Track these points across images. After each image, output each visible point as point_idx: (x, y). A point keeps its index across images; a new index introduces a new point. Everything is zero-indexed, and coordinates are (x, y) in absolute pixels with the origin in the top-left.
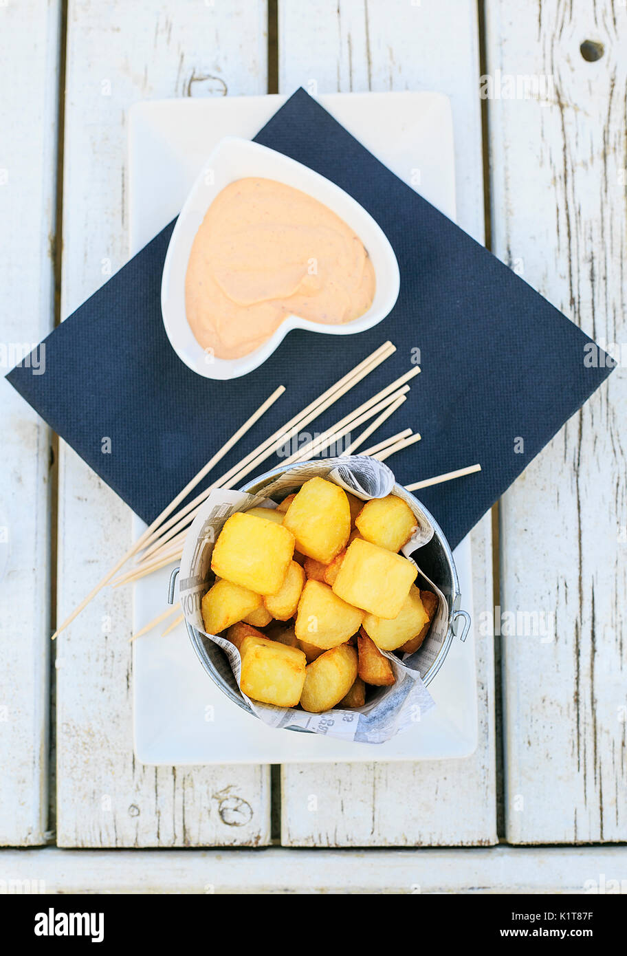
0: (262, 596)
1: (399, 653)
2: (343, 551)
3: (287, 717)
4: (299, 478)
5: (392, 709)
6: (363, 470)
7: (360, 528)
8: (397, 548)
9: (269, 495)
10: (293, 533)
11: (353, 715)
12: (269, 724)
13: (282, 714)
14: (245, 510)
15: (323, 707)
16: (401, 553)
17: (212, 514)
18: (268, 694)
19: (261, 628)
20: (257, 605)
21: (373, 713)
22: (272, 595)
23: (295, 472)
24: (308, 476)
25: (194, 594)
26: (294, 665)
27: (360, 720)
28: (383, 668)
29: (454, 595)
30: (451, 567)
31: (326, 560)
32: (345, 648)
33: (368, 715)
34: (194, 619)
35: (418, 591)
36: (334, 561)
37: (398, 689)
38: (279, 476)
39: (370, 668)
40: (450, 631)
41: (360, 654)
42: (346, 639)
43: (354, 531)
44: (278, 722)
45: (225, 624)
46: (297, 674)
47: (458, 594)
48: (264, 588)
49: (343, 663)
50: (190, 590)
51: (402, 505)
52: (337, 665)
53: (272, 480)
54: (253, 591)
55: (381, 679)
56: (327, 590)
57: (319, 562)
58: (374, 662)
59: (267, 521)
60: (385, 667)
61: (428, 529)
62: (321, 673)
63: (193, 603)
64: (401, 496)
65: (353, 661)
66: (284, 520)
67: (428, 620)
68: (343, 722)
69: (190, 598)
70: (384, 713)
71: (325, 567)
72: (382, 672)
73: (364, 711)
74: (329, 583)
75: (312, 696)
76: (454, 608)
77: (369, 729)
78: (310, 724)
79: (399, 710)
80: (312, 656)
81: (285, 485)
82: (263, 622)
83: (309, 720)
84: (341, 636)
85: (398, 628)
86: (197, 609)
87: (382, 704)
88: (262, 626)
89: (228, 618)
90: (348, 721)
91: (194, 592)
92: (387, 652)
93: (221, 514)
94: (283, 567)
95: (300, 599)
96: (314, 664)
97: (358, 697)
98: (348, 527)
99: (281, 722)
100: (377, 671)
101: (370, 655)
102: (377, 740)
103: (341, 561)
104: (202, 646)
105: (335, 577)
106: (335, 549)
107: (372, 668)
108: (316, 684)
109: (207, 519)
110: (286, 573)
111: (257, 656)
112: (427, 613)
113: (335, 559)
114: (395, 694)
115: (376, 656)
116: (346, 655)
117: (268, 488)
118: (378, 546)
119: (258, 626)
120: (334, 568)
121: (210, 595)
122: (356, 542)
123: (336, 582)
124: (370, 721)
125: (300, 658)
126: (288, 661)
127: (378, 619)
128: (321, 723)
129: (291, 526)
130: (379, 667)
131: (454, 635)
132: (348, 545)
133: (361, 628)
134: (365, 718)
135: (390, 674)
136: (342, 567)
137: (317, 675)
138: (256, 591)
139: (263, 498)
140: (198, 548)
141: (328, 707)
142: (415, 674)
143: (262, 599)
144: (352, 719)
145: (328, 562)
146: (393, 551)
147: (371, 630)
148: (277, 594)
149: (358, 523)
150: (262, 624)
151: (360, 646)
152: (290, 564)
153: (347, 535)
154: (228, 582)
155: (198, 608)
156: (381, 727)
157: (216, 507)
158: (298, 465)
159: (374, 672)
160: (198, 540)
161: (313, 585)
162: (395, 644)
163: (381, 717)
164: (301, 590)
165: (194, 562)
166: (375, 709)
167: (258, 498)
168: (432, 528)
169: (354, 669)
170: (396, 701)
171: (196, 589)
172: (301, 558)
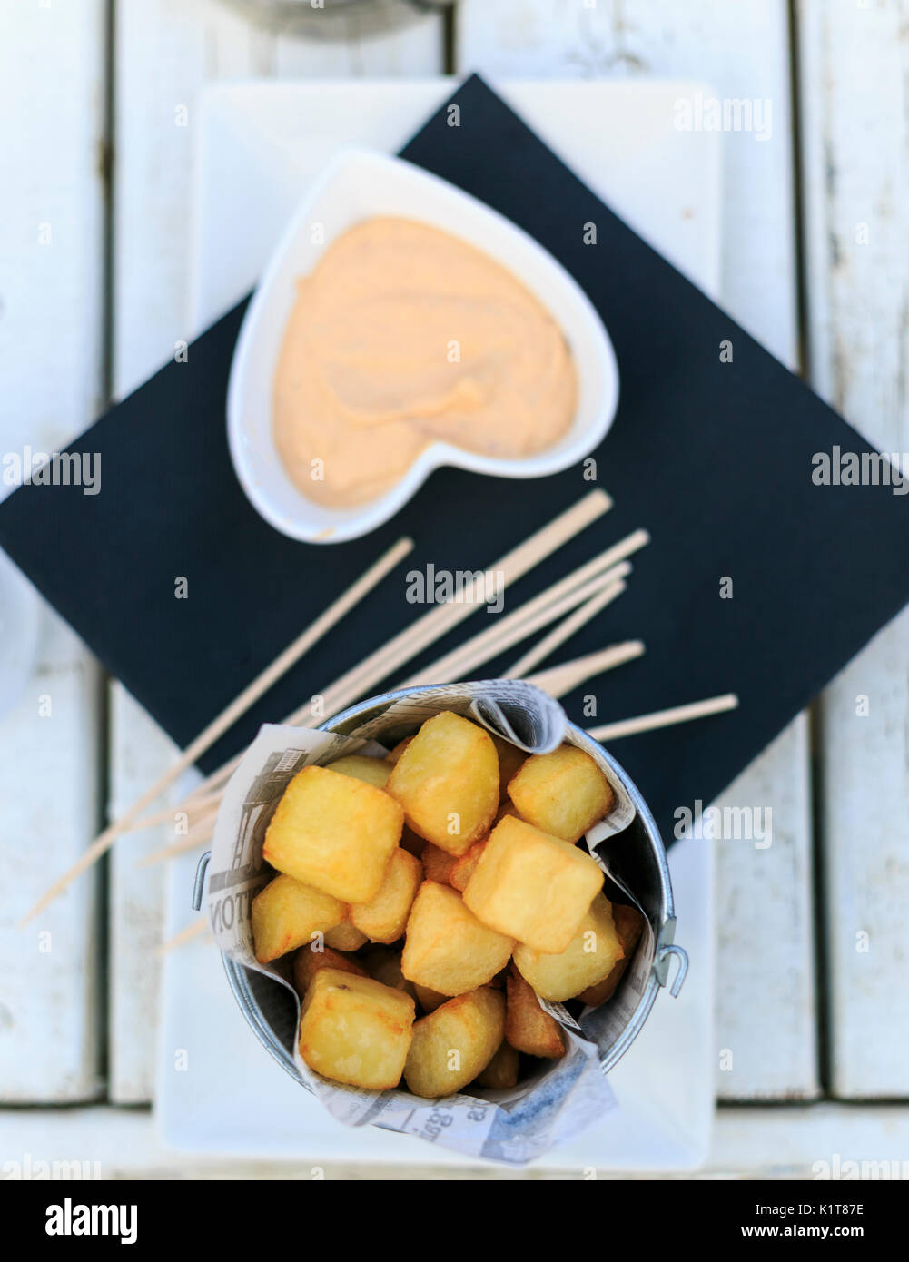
0: (347, 904)
1: (574, 1006)
2: (483, 838)
3: (378, 1106)
4: (421, 711)
5: (550, 1102)
6: (523, 704)
7: (515, 798)
8: (575, 834)
9: (374, 736)
10: (401, 803)
11: (485, 1110)
12: (342, 1119)
13: (371, 1101)
14: (326, 761)
15: (442, 1090)
16: (582, 844)
17: (268, 765)
18: (348, 1067)
19: (348, 952)
20: (338, 917)
21: (519, 1108)
22: (363, 904)
23: (413, 702)
24: (431, 709)
25: (237, 895)
26: (391, 1022)
27: (496, 1120)
28: (545, 1030)
29: (665, 918)
30: (662, 872)
31: (455, 849)
32: (485, 995)
33: (511, 1111)
34: (233, 937)
35: (608, 905)
36: (468, 853)
37: (563, 1069)
38: (387, 706)
39: (525, 1029)
40: (653, 979)
41: (509, 1004)
42: (485, 979)
43: (505, 805)
44: (359, 1115)
45: (284, 947)
46: (397, 1037)
47: (672, 917)
48: (347, 892)
49: (478, 1020)
50: (230, 889)
51: (588, 765)
52: (467, 1023)
53: (376, 713)
54: (332, 896)
55: (541, 1047)
56: (454, 899)
57: (446, 852)
58: (531, 1020)
59: (357, 782)
60: (548, 1029)
61: (627, 805)
62: (441, 1033)
63: (233, 912)
64: (585, 749)
65: (497, 1015)
66: (389, 781)
67: (621, 955)
68: (467, 1120)
69: (229, 903)
70: (537, 1110)
71: (454, 860)
72: (543, 1036)
73: (505, 1102)
74: (459, 888)
75: (424, 1070)
76: (662, 940)
77: (509, 1136)
78: (411, 1121)
79: (561, 1104)
80: (426, 1005)
81: (398, 721)
82: (351, 944)
83: (411, 1115)
84: (477, 974)
85: (572, 967)
86: (241, 920)
87: (536, 1094)
88: (350, 950)
89: (289, 938)
90: (477, 1119)
91: (238, 892)
92: (553, 1004)
93: (285, 766)
94: (382, 859)
95: (409, 913)
96: (430, 1019)
97: (505, 1073)
98: (494, 796)
99: (366, 1114)
100: (536, 1034)
101: (525, 1007)
102: (518, 1157)
103: (480, 853)
104: (246, 981)
105: (468, 879)
106: (472, 833)
107: (528, 1030)
108: (432, 1052)
109: (258, 774)
110: (387, 870)
111: (328, 1005)
112: (620, 943)
113: (470, 847)
114: (556, 1079)
115: (535, 1010)
116: (485, 1006)
117: (369, 725)
118: (542, 830)
119: (344, 950)
120: (467, 864)
121: (263, 897)
122: (507, 822)
123: (470, 885)
124: (515, 1121)
125: (406, 1009)
126: (380, 1015)
127: (538, 953)
128: (431, 1120)
129: (397, 792)
130: (539, 1029)
131: (660, 985)
132: (494, 824)
133: (511, 962)
134: (505, 1116)
135: (556, 1041)
136: (481, 861)
137: (435, 1038)
138: (336, 896)
139: (362, 741)
140: (245, 821)
141: (450, 1090)
142: (590, 1048)
143: (346, 909)
144: (483, 1117)
145: (459, 852)
146: (568, 840)
147: (526, 967)
148: (370, 903)
149: (512, 790)
150: (350, 947)
151: (510, 990)
152: (394, 853)
153: (493, 810)
154: (293, 879)
155: (244, 918)
156: (529, 1133)
157: (275, 754)
158: (416, 691)
159: (531, 1036)
160: (244, 807)
161: (431, 891)
162: (565, 990)
163: (533, 1116)
164: (411, 897)
165: (240, 843)
166: (522, 1102)
167: (353, 740)
168: (634, 805)
169: (497, 1030)
170: (558, 1090)
171: (240, 888)
172: (414, 843)
